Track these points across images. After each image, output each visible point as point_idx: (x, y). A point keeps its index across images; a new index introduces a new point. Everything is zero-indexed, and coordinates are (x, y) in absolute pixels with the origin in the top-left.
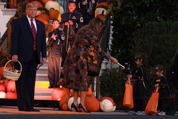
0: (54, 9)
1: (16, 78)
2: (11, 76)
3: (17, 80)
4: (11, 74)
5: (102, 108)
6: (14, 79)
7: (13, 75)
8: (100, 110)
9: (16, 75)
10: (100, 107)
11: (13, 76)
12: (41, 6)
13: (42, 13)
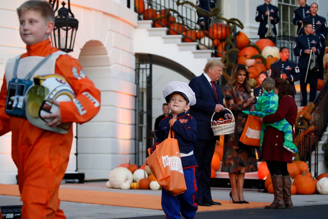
0: (272, 56)
1: (230, 129)
2: (222, 130)
3: (234, 132)
4: (221, 127)
5: (319, 189)
6: (227, 132)
7: (223, 128)
8: (316, 192)
9: (227, 127)
10: (316, 187)
11: (225, 129)
12: (257, 53)
13: (257, 62)
